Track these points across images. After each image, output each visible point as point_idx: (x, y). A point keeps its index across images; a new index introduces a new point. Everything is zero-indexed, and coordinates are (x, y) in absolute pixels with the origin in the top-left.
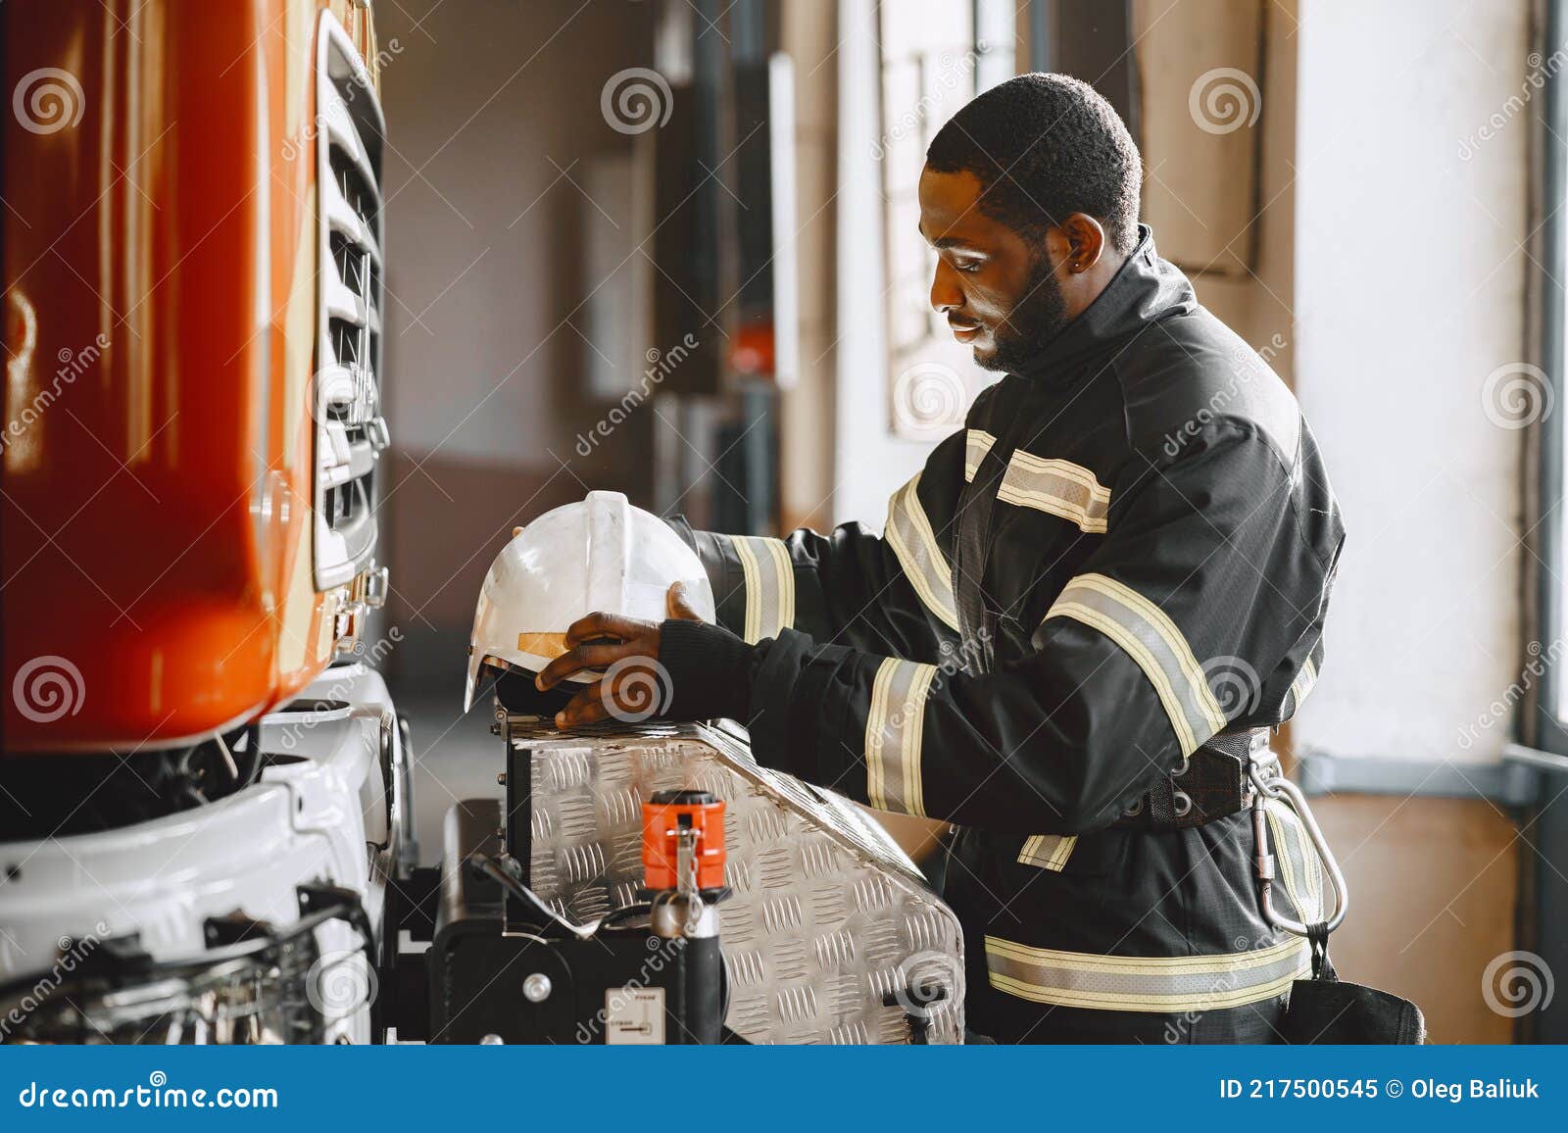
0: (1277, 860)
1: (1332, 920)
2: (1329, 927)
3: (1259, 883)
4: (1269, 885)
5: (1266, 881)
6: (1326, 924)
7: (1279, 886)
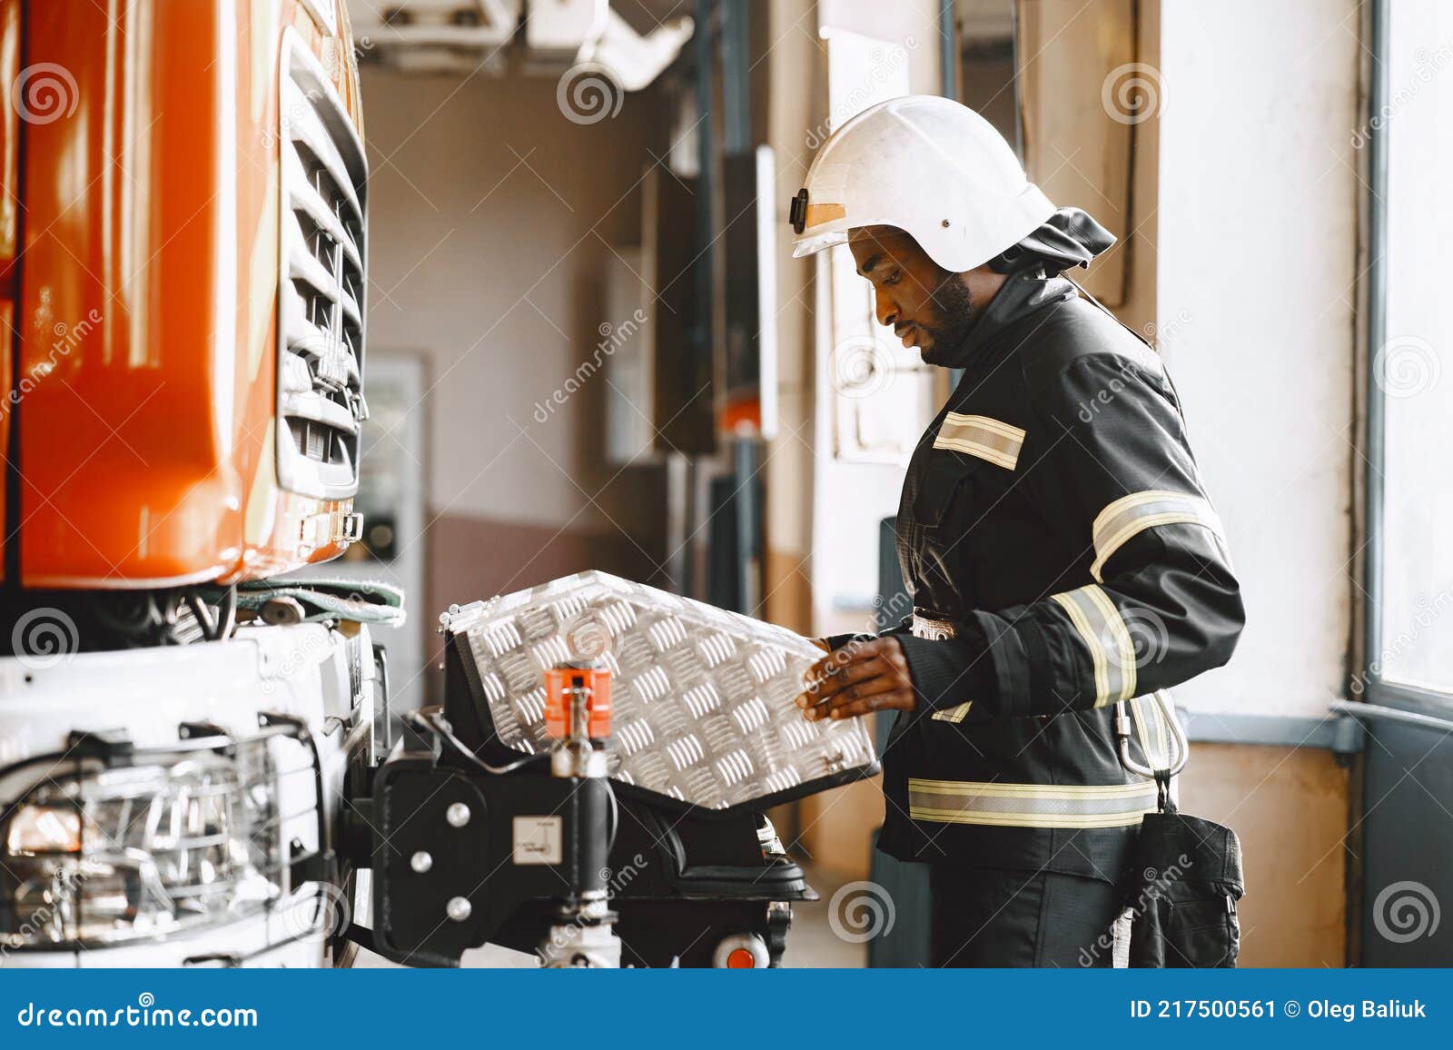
0: (1133, 722)
1: (1174, 768)
2: (1171, 773)
3: (1117, 738)
4: (1126, 740)
5: (1123, 736)
6: (1169, 770)
7: (1135, 743)
